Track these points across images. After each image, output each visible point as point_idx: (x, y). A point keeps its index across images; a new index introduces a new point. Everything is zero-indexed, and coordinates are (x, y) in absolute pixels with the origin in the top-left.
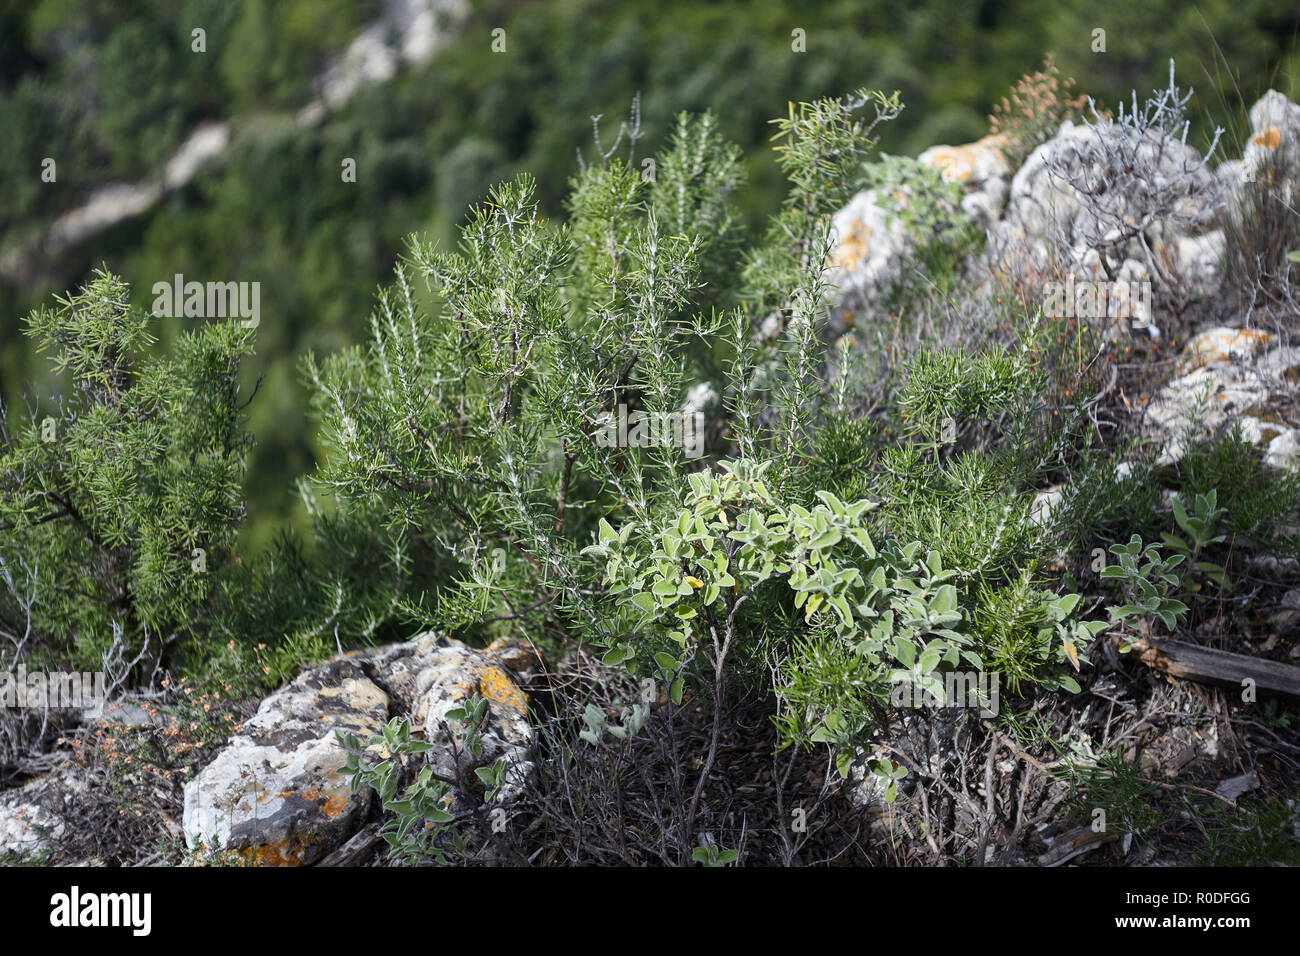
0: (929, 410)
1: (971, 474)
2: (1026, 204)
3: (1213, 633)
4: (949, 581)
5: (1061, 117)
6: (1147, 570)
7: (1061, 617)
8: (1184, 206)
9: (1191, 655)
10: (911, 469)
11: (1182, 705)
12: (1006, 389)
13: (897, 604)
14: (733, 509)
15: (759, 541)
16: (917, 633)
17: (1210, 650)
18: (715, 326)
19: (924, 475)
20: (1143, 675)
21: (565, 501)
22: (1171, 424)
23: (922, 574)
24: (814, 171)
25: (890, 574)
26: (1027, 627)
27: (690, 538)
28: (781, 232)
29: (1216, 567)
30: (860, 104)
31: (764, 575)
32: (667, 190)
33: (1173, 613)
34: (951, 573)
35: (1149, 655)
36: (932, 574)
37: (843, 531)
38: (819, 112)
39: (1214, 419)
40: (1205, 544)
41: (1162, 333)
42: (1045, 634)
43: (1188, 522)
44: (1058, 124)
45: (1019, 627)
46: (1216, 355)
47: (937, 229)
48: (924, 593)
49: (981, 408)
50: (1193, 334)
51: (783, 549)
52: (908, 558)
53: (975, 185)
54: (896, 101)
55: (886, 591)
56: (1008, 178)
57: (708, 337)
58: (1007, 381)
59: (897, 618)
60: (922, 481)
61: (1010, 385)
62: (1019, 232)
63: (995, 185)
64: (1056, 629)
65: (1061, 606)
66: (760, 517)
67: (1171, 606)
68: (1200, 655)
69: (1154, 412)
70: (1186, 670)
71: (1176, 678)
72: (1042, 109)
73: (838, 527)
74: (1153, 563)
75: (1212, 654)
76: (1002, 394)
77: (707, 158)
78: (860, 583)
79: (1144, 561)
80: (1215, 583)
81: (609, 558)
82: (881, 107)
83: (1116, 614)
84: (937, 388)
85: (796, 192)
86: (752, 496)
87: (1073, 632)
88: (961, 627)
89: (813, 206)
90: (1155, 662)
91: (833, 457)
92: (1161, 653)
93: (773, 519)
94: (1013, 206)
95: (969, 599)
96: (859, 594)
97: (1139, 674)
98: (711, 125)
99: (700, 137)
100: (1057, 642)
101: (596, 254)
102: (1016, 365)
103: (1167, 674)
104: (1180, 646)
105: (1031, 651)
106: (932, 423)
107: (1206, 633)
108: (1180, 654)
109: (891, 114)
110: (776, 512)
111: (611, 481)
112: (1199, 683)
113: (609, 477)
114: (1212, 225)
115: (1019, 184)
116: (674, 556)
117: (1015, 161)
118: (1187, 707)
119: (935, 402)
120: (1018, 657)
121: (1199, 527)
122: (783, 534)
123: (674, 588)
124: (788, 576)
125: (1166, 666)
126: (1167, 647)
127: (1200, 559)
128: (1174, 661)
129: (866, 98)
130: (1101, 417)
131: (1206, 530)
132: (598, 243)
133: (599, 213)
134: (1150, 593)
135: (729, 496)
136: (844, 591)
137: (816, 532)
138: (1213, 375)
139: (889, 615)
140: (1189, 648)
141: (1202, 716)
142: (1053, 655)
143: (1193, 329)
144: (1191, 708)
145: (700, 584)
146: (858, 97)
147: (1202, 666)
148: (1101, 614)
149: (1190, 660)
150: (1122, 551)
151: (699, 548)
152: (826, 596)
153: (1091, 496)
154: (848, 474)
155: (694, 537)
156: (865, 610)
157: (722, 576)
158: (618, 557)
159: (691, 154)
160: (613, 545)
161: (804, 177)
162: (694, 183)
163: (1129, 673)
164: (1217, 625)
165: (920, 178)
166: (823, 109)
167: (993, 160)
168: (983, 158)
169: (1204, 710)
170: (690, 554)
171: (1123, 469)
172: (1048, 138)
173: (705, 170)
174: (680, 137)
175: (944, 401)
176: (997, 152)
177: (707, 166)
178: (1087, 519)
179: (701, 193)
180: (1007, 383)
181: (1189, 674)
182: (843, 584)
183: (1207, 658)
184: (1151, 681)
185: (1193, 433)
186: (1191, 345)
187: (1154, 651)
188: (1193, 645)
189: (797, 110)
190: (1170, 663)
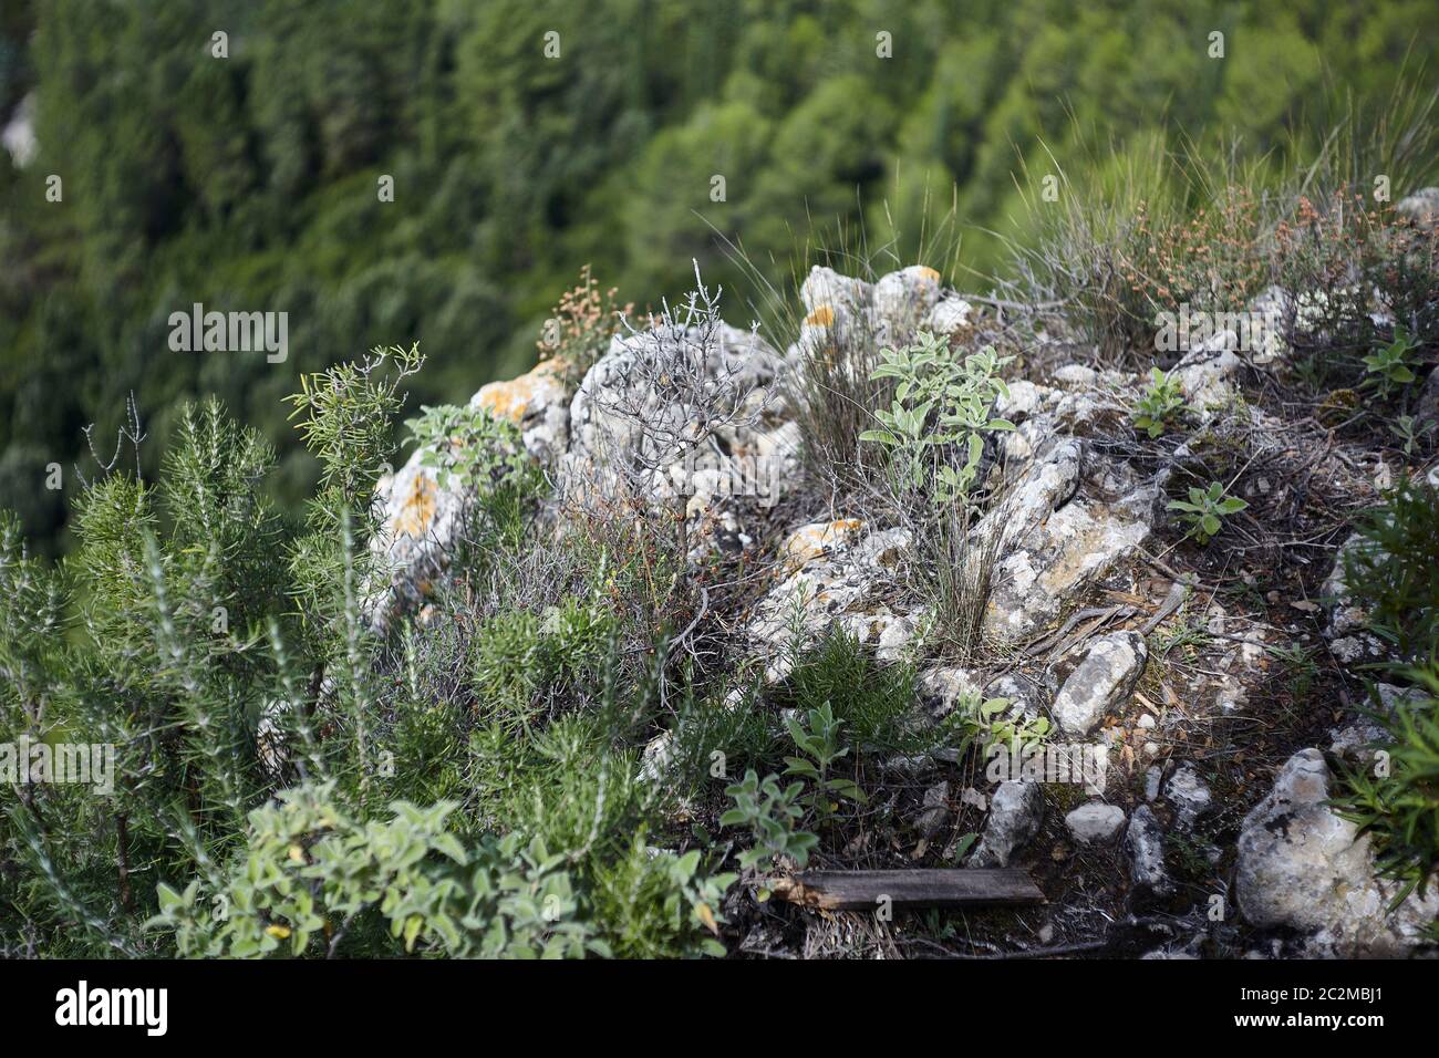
0: (508, 681)
1: (564, 742)
2: (588, 430)
3: (861, 852)
4: (559, 868)
5: (611, 329)
6: (768, 806)
7: (685, 880)
8: (755, 398)
9: (840, 882)
10: (501, 749)
11: (844, 938)
12: (587, 641)
13: (505, 907)
14: (307, 840)
15: (338, 872)
16: (534, 934)
17: (859, 872)
18: (253, 639)
19: (517, 754)
20: (797, 914)
21: (127, 866)
22: (775, 638)
23: (526, 866)
24: (342, 444)
25: (494, 875)
26: (651, 899)
27: (261, 884)
28: (321, 514)
29: (847, 782)
30: (378, 363)
31: (352, 908)
32: (185, 492)
33: (803, 848)
34: (558, 859)
35: (796, 893)
36: (539, 864)
37: (427, 841)
38: (335, 380)
39: (820, 622)
40: (829, 761)
41: (754, 541)
42: (672, 902)
43: (808, 741)
44: (608, 338)
45: (642, 901)
46: (810, 553)
47: (495, 475)
48: (535, 887)
49: (565, 667)
50: (786, 534)
51: (366, 875)
52: (508, 852)
53: (534, 418)
54: (417, 354)
55: (492, 894)
56: (566, 404)
57: (246, 652)
58: (585, 632)
59: (509, 920)
60: (517, 760)
61: (590, 636)
62: (584, 461)
63: (555, 413)
64: (682, 894)
65: (682, 867)
66: (337, 842)
67: (799, 839)
68: (849, 881)
69: (758, 629)
70: (838, 900)
71: (829, 911)
72: (588, 325)
73: (420, 838)
74: (772, 798)
75: (861, 876)
76: (583, 647)
77: (223, 449)
78: (461, 892)
79: (764, 797)
80: (849, 799)
81: (178, 927)
82: (402, 362)
83: (747, 859)
84: (512, 656)
85: (329, 468)
86: (323, 823)
87: (702, 893)
88: (581, 915)
89: (350, 480)
90: (804, 898)
91: (416, 754)
92: (808, 888)
93: (352, 842)
94: (574, 435)
95: (583, 882)
96: (460, 906)
97: (793, 915)
98: (221, 412)
99: (211, 427)
100: (686, 907)
101: (115, 579)
102: (593, 612)
103: (820, 909)
104: (826, 875)
105: (660, 923)
106: (515, 695)
107: (853, 854)
108: (828, 884)
109: (416, 367)
110: (354, 834)
111: (172, 835)
112: (855, 910)
113: (168, 831)
114: (786, 415)
115: (577, 411)
116: (249, 909)
117: (572, 384)
118: (849, 938)
119: (512, 672)
120: (648, 933)
121: (819, 745)
122: (364, 860)
123: (255, 945)
124: (379, 902)
125: (816, 900)
126: (813, 879)
127: (830, 776)
128: (822, 893)
129: (383, 355)
130: (699, 646)
131: (828, 745)
132: (115, 567)
133: (107, 534)
134: (774, 832)
135: (297, 827)
136: (442, 907)
137: (398, 850)
138: (809, 575)
139: (499, 921)
140: (835, 875)
141: (865, 945)
142: (686, 924)
143: (785, 528)
144: (853, 938)
145: (285, 933)
146: (374, 357)
147: (854, 892)
148: (731, 865)
149: (839, 888)
150: (738, 790)
151: (275, 892)
152: (425, 918)
153: (700, 737)
154: (437, 769)
155: (267, 883)
156: (472, 921)
157: (307, 918)
158: (187, 924)
159: (205, 448)
160: (179, 911)
161: (333, 450)
162: (215, 478)
163: (782, 916)
164: (863, 842)
165: (468, 425)
166: (337, 375)
167: (547, 387)
168: (537, 387)
169: (867, 938)
170: (267, 902)
171: (735, 696)
172: (601, 353)
173: (225, 461)
174: (188, 432)
175: (522, 670)
176: (552, 378)
177: (227, 456)
178: (700, 762)
179: (224, 488)
180: (586, 634)
181: (841, 904)
182: (439, 900)
183: (857, 882)
184: (808, 919)
185: (797, 644)
186: (783, 548)
187: (801, 888)
188: (840, 872)
189: (310, 382)
190: (819, 897)
